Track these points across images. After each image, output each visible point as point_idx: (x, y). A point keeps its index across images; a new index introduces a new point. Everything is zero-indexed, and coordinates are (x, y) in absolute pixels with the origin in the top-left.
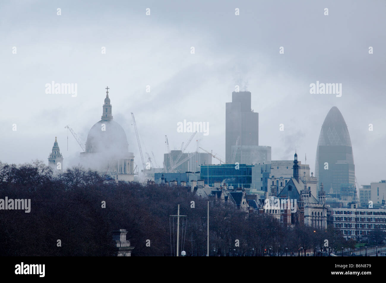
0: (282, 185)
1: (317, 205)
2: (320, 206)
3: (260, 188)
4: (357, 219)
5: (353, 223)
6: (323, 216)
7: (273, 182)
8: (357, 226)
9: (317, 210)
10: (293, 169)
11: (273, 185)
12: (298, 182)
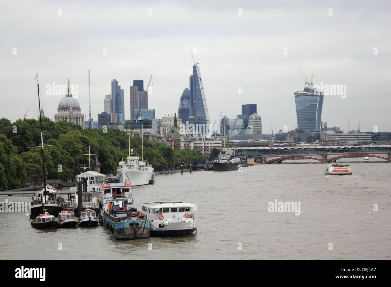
0: (168, 130)
1: (187, 140)
2: (188, 140)
3: (157, 132)
4: (205, 147)
5: (203, 149)
6: (189, 145)
7: (164, 129)
8: (205, 150)
9: (187, 143)
10: (174, 122)
11: (164, 130)
12: (177, 128)
